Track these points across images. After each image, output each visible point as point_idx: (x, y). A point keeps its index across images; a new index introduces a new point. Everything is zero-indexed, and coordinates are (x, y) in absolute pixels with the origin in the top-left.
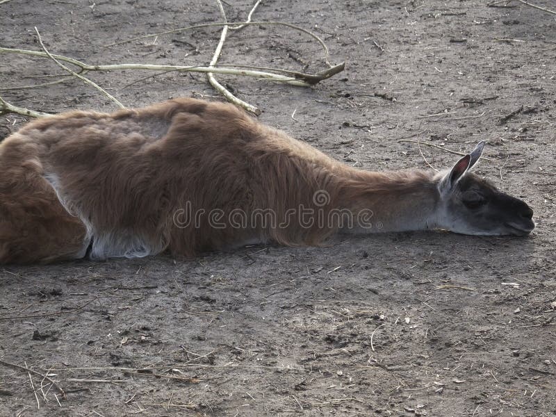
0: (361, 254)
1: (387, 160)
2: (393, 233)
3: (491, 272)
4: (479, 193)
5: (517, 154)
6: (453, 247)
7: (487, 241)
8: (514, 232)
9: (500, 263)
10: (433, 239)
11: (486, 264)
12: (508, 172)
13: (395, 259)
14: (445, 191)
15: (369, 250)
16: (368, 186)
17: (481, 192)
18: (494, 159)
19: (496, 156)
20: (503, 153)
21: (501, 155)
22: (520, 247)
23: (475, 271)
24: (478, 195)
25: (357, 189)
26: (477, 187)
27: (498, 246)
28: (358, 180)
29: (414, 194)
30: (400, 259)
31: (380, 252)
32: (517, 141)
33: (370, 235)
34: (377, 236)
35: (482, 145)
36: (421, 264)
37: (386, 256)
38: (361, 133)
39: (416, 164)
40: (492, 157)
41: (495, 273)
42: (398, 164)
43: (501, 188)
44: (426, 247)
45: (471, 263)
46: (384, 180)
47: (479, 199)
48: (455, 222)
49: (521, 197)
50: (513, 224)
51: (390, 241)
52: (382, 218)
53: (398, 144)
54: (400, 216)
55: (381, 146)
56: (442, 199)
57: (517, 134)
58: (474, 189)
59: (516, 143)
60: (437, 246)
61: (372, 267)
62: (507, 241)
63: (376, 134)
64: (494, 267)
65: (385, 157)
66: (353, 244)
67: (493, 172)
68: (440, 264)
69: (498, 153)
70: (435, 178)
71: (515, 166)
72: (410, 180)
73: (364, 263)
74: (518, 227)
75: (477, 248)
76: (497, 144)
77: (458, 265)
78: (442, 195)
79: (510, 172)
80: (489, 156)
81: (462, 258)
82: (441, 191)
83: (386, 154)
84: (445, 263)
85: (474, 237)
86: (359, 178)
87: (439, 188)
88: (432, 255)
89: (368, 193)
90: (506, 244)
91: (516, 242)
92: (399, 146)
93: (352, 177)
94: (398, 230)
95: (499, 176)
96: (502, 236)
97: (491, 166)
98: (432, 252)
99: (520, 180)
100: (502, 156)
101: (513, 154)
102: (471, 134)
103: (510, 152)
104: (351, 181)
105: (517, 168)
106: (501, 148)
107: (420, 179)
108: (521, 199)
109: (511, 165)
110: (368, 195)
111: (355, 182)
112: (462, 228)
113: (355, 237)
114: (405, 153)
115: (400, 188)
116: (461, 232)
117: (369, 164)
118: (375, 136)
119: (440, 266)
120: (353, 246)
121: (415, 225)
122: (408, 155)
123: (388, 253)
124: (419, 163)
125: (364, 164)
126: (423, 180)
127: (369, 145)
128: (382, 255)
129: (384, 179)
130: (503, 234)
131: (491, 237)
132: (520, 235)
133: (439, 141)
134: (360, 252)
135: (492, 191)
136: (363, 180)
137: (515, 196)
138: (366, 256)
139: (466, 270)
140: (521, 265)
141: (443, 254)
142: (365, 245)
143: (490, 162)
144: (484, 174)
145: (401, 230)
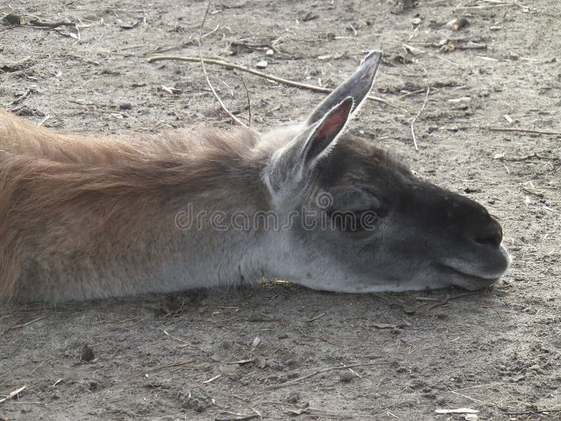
0: (76, 352)
1: (126, 107)
2: (154, 295)
3: (409, 383)
4: (367, 190)
5: (450, 85)
6: (310, 325)
7: (392, 307)
8: (457, 281)
9: (429, 360)
10: (257, 306)
11: (395, 364)
12: (431, 130)
13: (165, 361)
14: (286, 191)
15: (96, 340)
16: (88, 176)
17: (372, 187)
18: (392, 99)
19: (398, 91)
20: (414, 82)
21: (409, 87)
22: (477, 317)
23: (368, 384)
24: (365, 195)
25: (60, 183)
26: (360, 173)
27: (421, 316)
28: (61, 160)
29: (205, 194)
30: (176, 360)
31: (125, 344)
32: (447, 52)
33: (95, 303)
34: (116, 303)
35: (373, 61)
36: (233, 370)
37: (141, 355)
38: (53, 42)
39: (200, 116)
40: (389, 92)
41: (419, 385)
42: (153, 118)
43: (419, 172)
44: (242, 326)
45: (358, 362)
46: (128, 158)
47: (368, 204)
48: (313, 265)
49: (468, 191)
50: (454, 263)
51: (148, 316)
52: (124, 258)
53: (149, 66)
54: (172, 251)
55: (106, 72)
56: (278, 207)
57: (445, 36)
58: (354, 181)
59: (443, 58)
60: (268, 325)
61: (107, 383)
62: (441, 304)
63: (90, 42)
64: (415, 370)
65: (118, 101)
66: (54, 326)
67: (394, 131)
68: (279, 369)
69: (402, 82)
70: (255, 152)
71: (446, 115)
72: (193, 157)
73: (85, 375)
74: (468, 268)
75: (368, 324)
76: (399, 60)
77: (325, 368)
78: (277, 199)
79: (436, 129)
80: (381, 90)
81: (335, 351)
82: (276, 188)
83: (120, 92)
84: (292, 365)
85: (359, 297)
86: (64, 155)
87: (266, 179)
88: (260, 347)
89: (87, 193)
90: (440, 312)
91: (464, 304)
92: (154, 73)
93: (46, 153)
94: (167, 288)
95: (408, 141)
96: (428, 292)
97: (388, 117)
98: (256, 341)
99: (463, 151)
100: (413, 90)
101: (439, 85)
102: (332, 37)
103: (431, 81)
104: (43, 163)
105: (452, 119)
106: (407, 70)
107: (219, 157)
108: (470, 196)
109: (437, 112)
110: (87, 198)
111: (58, 164)
112: (329, 276)
113: (59, 309)
114: (168, 89)
115: (169, 180)
116: (326, 287)
117: (78, 119)
118: (89, 48)
119: (280, 375)
120: (53, 332)
121: (209, 275)
122: (177, 93)
123: (146, 348)
124: (208, 114)
125: (66, 120)
126: (227, 157)
127: (74, 70)
128: (129, 353)
129: (129, 154)
130: (433, 287)
131: (402, 294)
132: (472, 288)
133: (254, 55)
134: (76, 345)
135: (397, 181)
136: (75, 160)
137: (454, 188)
138: (88, 356)
139: (346, 380)
140: (479, 362)
141: (286, 343)
142: (83, 330)
143: (386, 106)
144: (372, 137)
145: (177, 289)
